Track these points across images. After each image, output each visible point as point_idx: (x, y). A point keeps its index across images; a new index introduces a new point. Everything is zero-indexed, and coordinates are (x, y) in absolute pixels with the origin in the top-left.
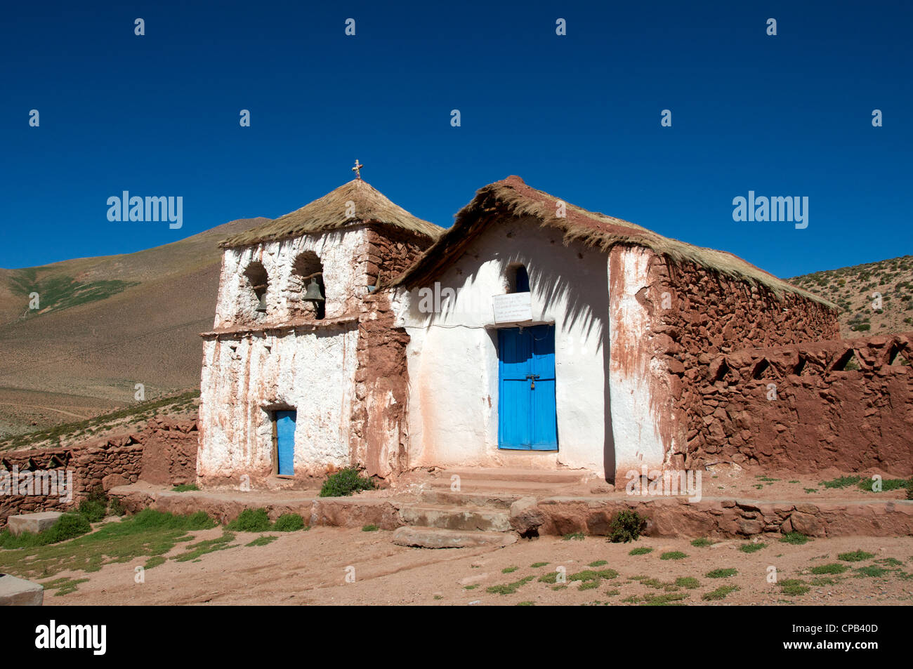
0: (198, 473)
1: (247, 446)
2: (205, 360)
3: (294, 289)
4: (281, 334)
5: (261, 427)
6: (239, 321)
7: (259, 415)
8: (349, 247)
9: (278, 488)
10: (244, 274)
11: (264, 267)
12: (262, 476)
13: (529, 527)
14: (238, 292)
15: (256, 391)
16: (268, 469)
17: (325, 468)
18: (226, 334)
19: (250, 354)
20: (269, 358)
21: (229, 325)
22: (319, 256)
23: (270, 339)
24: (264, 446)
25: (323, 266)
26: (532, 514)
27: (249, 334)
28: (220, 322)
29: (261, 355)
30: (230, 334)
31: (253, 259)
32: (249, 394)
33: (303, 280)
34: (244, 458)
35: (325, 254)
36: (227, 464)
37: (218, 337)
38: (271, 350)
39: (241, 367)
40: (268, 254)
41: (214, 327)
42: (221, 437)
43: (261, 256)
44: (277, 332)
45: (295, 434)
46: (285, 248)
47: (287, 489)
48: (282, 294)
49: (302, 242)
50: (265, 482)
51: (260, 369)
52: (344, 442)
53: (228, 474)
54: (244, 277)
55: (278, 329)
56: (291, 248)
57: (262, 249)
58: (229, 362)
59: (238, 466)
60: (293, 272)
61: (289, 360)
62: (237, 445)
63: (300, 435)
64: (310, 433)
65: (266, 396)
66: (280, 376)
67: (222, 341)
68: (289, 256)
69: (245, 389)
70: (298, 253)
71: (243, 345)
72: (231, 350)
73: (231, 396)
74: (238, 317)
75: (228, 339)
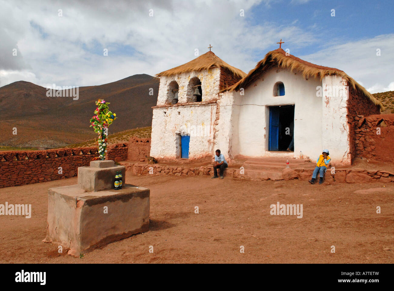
1: (170, 148)
2: (154, 117)
3: (189, 91)
4: (185, 107)
5: (176, 141)
6: (167, 102)
7: (175, 136)
8: (212, 75)
9: (182, 163)
10: (169, 85)
11: (177, 83)
12: (176, 158)
13: (290, 178)
14: (167, 92)
15: (174, 128)
16: (178, 156)
17: (201, 156)
18: (162, 107)
19: (172, 115)
20: (180, 116)
21: (163, 104)
22: (199, 79)
23: (180, 109)
24: (177, 148)
25: (201, 82)
26: (292, 173)
27: (172, 107)
28: (159, 103)
29: (176, 115)
30: (164, 107)
31: (173, 80)
32: (171, 129)
33: (192, 88)
34: (169, 152)
35: (202, 78)
36: (162, 154)
37: (159, 108)
38: (180, 113)
39: (168, 119)
40: (178, 78)
41: (157, 105)
42: (160, 144)
43: (176, 79)
44: (182, 107)
45: (190, 143)
46: (186, 76)
47: (186, 163)
48: (184, 93)
49: (192, 74)
50: (177, 160)
51: (176, 120)
52: (209, 147)
53: (163, 158)
54: (169, 86)
55: (183, 106)
56: (188, 76)
57: (176, 76)
58: (163, 117)
59: (167, 155)
60: (189, 85)
61: (188, 116)
62: (166, 147)
63: (192, 144)
64: (195, 143)
65: (178, 130)
66: (184, 123)
67: (161, 110)
68: (187, 79)
69: (170, 127)
70: (191, 78)
71: (169, 111)
72: (164, 113)
73: (164, 129)
74: (166, 101)
75: (163, 109)
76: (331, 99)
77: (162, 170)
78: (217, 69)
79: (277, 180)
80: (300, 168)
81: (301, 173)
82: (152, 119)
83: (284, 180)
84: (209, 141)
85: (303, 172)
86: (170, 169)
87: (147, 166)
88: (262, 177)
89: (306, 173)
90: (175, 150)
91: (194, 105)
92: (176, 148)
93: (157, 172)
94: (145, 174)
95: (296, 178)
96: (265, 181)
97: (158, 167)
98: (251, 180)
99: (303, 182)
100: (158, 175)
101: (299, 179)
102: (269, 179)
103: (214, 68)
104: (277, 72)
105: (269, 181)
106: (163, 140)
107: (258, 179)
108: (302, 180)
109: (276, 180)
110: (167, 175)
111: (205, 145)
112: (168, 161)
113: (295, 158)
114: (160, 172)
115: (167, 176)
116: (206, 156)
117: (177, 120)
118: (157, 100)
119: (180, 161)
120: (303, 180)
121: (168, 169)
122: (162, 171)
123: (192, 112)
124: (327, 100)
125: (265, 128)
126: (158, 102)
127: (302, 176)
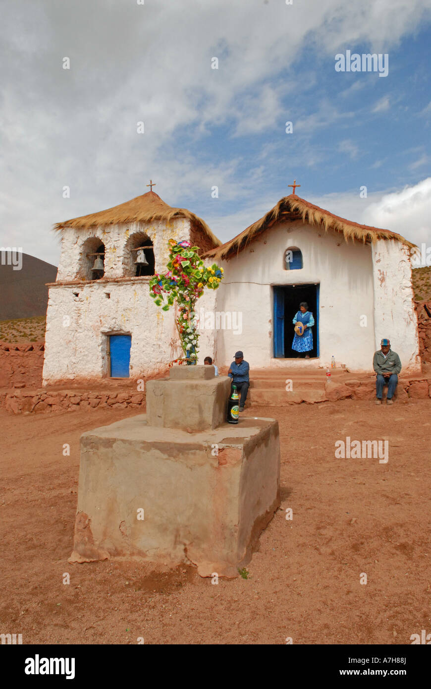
0: (45, 378)
1: (89, 359)
2: (50, 302)
3: (126, 256)
4: (119, 285)
5: (101, 346)
6: (78, 276)
7: (100, 338)
8: (175, 230)
9: (116, 385)
10: (83, 245)
11: (102, 241)
12: (102, 378)
13: (338, 398)
14: (78, 257)
15: (97, 322)
16: (105, 374)
17: (156, 371)
18: (69, 284)
19: (92, 298)
20: (109, 300)
21: (70, 279)
22: (149, 236)
23: (109, 288)
24: (103, 358)
25: (152, 242)
26: (342, 390)
27: (92, 285)
28: (62, 276)
29: (102, 298)
30: (74, 284)
31: (92, 236)
32: (91, 324)
33: (131, 251)
34: (87, 367)
35: (155, 234)
36: (71, 371)
37: (63, 286)
38: (110, 296)
39: (83, 307)
40: (104, 232)
41: (57, 279)
42: (65, 353)
43: (99, 234)
44: (115, 283)
45: (132, 350)
46: (119, 229)
47: (123, 386)
48: (118, 259)
49: (135, 226)
50: (105, 381)
51: (101, 308)
52: (173, 353)
53: (72, 378)
54: (82, 247)
55: (118, 282)
56: (124, 229)
57: (99, 229)
58: (73, 303)
59: (81, 372)
60: (126, 246)
61: (126, 301)
62: (81, 359)
63: (136, 350)
64: (144, 349)
65: (106, 325)
66: (119, 312)
67: (66, 289)
68: (123, 234)
69: (88, 321)
70: (132, 233)
71: (84, 292)
72: (74, 295)
73: (74, 325)
74: (77, 273)
75: (72, 287)
76: (387, 274)
77: (81, 400)
78: (182, 221)
79: (318, 402)
80: (352, 381)
81: (356, 388)
82: (47, 306)
83: (329, 402)
84: (171, 345)
85: (359, 386)
86: (100, 397)
87: (46, 394)
88: (290, 400)
89: (365, 387)
90: (100, 362)
91: (140, 281)
92: (101, 360)
93: (70, 405)
94: (41, 410)
95: (349, 397)
96: (297, 406)
97: (73, 395)
98: (272, 405)
99: (362, 402)
100: (74, 411)
101: (355, 398)
102: (303, 402)
103: (178, 218)
104: (289, 231)
105: (303, 404)
106: (72, 345)
107: (284, 402)
108: (359, 399)
109: (315, 402)
110: (96, 408)
111: (164, 352)
112: (86, 384)
113: (322, 368)
114: (78, 404)
115: (97, 411)
116: (167, 371)
117: (103, 309)
118: (57, 271)
119: (111, 384)
120: (362, 400)
121: (96, 398)
122: (82, 403)
123: (136, 293)
124: (382, 276)
125: (270, 321)
126: (58, 274)
127: (359, 393)
